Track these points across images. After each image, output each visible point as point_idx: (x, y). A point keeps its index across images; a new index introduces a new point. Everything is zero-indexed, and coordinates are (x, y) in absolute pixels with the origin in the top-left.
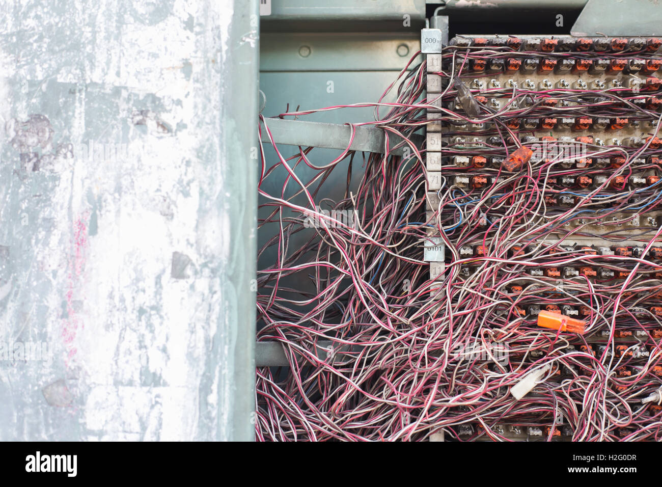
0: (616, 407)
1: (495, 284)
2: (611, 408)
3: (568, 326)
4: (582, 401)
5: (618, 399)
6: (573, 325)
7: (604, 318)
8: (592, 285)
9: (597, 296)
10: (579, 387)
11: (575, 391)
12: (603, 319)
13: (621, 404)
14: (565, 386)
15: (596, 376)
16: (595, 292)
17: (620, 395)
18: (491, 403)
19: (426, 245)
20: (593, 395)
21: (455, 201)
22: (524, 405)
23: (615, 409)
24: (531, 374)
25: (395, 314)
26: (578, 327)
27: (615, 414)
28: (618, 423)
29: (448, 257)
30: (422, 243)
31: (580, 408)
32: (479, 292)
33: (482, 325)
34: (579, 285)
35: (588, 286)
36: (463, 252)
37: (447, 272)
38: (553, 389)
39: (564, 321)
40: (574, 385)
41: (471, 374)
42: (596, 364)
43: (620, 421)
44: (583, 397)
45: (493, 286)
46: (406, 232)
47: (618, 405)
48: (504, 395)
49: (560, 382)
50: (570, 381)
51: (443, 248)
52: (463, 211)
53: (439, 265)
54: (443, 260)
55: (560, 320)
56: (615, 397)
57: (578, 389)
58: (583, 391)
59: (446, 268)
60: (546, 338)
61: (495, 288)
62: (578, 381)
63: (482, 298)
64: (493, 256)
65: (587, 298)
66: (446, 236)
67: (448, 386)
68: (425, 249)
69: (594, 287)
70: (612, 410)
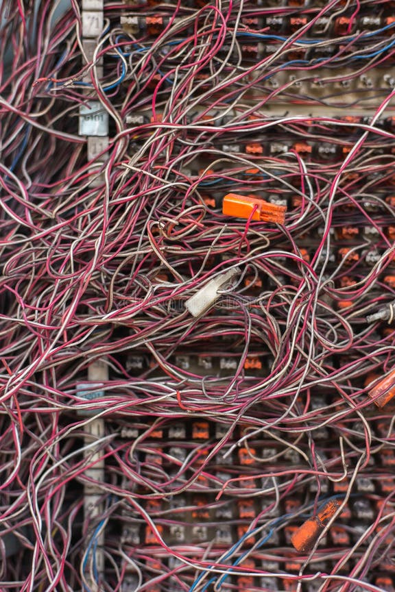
0: (333, 328)
1: (170, 160)
2: (327, 329)
3: (262, 214)
4: (285, 320)
5: (338, 318)
6: (269, 211)
7: (320, 209)
8: (303, 164)
9: (311, 178)
10: (284, 301)
11: (278, 307)
12: (318, 211)
13: (340, 324)
14: (263, 300)
15: (304, 285)
16: (308, 172)
17: (340, 314)
18: (163, 323)
19: (82, 112)
20: (299, 310)
21: (117, 47)
22: (209, 327)
23: (332, 333)
24: (213, 281)
25: (39, 207)
26: (276, 213)
27: (331, 338)
28: (335, 348)
29: (112, 129)
30: (77, 110)
31: (283, 328)
32: (146, 170)
33: (150, 215)
34: (287, 164)
35: (299, 166)
36: (129, 119)
37: (111, 150)
38: (245, 303)
39: (257, 206)
40: (277, 299)
41: (137, 284)
42: (306, 270)
43: (337, 346)
44: (287, 314)
45: (167, 162)
46: (55, 94)
47: (337, 326)
48: (182, 312)
49: (257, 295)
50: (270, 294)
51: (105, 117)
52: (128, 62)
53: (101, 141)
54: (105, 134)
55: (251, 205)
56: (333, 316)
57: (282, 304)
58: (288, 306)
59: (110, 144)
60: (240, 236)
61: (168, 166)
62: (283, 293)
63: (152, 180)
64: (166, 122)
65: (296, 181)
66: (106, 97)
67: (105, 301)
68: (81, 119)
69: (307, 166)
70: (329, 332)
